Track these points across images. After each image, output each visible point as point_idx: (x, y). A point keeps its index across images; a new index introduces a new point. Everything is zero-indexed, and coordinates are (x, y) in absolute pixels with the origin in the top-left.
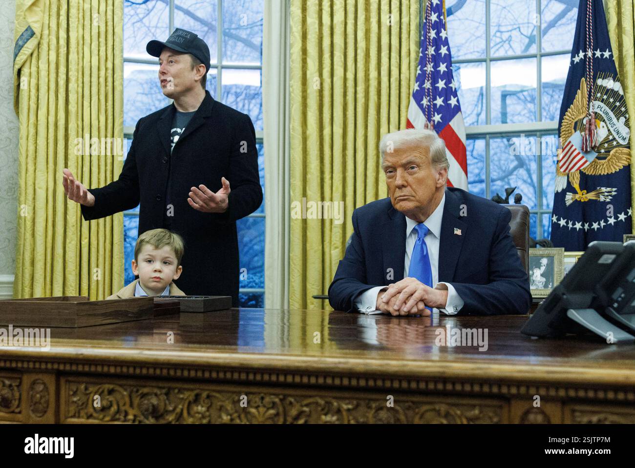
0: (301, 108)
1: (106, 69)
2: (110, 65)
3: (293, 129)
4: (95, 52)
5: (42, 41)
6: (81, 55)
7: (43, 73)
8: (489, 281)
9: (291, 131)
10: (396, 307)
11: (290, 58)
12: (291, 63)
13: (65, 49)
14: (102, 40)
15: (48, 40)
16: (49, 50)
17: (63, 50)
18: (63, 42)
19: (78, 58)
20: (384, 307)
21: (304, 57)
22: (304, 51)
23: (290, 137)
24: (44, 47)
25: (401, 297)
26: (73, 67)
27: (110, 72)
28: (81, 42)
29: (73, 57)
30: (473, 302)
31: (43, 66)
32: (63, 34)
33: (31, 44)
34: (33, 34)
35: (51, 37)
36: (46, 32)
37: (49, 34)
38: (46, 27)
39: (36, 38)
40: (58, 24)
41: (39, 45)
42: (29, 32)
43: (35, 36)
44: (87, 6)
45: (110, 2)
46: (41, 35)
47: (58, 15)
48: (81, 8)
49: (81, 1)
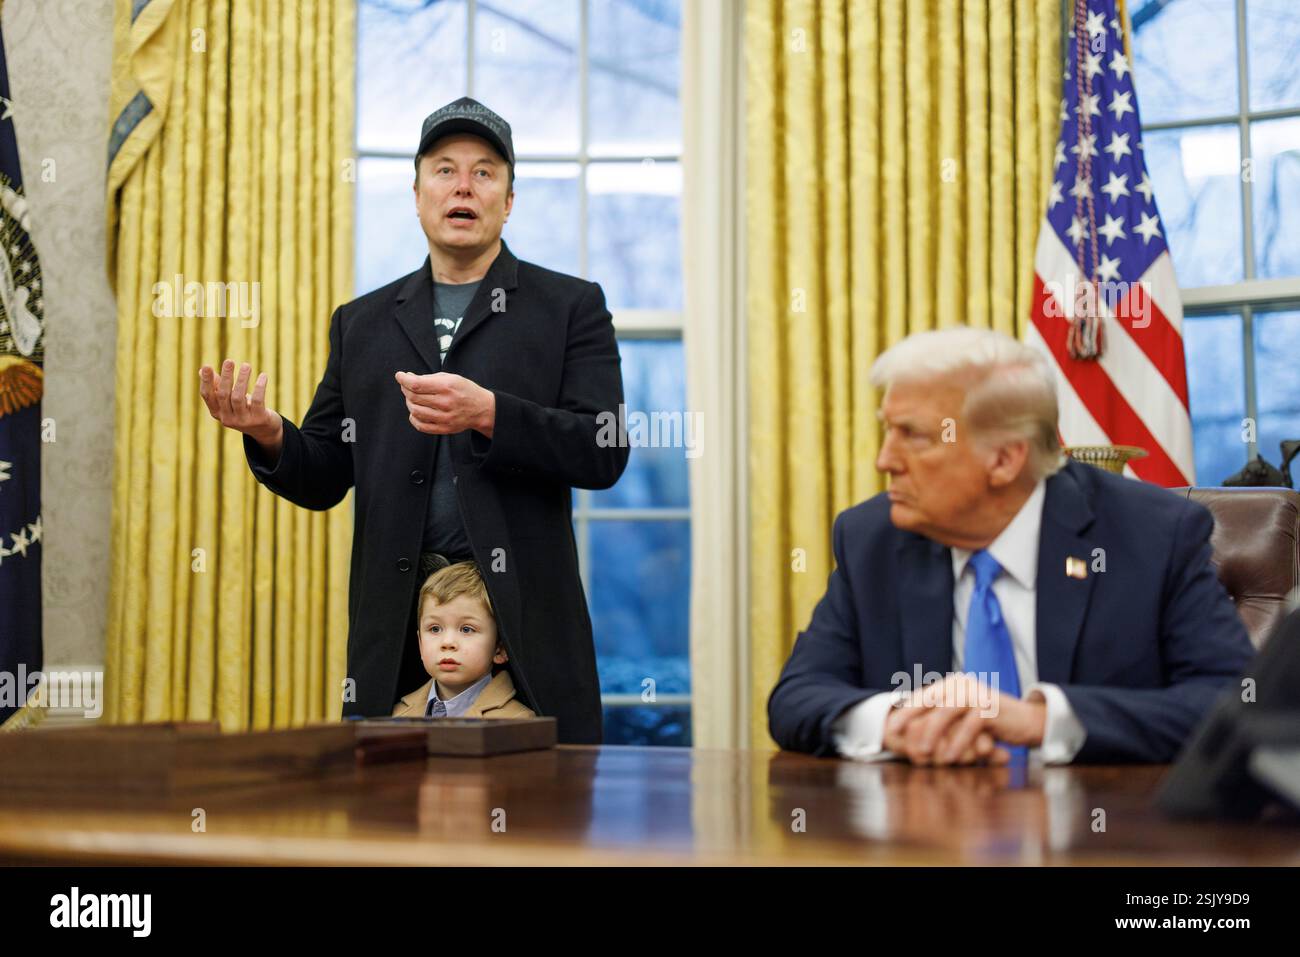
1: (315, 180)
2: (322, 171)
3: (755, 305)
4: (289, 142)
5: (169, 122)
6: (256, 151)
7: (172, 196)
8: (1166, 682)
9: (751, 311)
10: (925, 747)
11: (747, 136)
12: (750, 149)
13: (222, 138)
14: (306, 112)
15: (183, 120)
16: (185, 141)
17: (217, 142)
18: (216, 122)
19: (251, 159)
20: (896, 743)
21: (780, 131)
22: (780, 118)
23: (747, 327)
24: (175, 135)
25: (935, 721)
26: (238, 178)
27: (323, 187)
28: (257, 121)
29: (238, 155)
30: (1112, 733)
31: (172, 179)
32: (216, 105)
33: (145, 131)
34: (149, 108)
35: (189, 112)
36: (179, 102)
37: (186, 106)
38: (179, 90)
39: (158, 115)
40: (207, 83)
41: (163, 131)
42: (141, 104)
43: (153, 112)
44: (272, 37)
45: (324, 25)
46: (168, 109)
47: (207, 61)
48: (258, 42)
49: (259, 27)
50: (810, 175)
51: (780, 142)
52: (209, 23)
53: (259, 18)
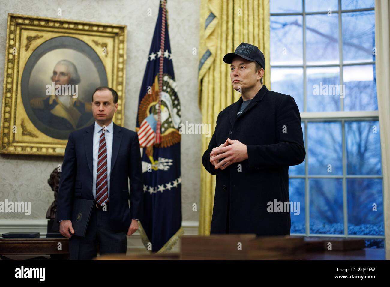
5: (216, 58)
7: (217, 80)
15: (220, 58)
16: (221, 64)
24: (218, 62)
31: (217, 75)
33: (209, 61)
34: (210, 54)
36: (219, 52)
38: (219, 48)
40: (227, 46)
42: (208, 54)
43: (212, 56)
44: (246, 32)
45: (261, 27)
46: (216, 54)
47: (227, 40)
48: (242, 33)
49: (242, 29)
52: (227, 28)
53: (242, 26)
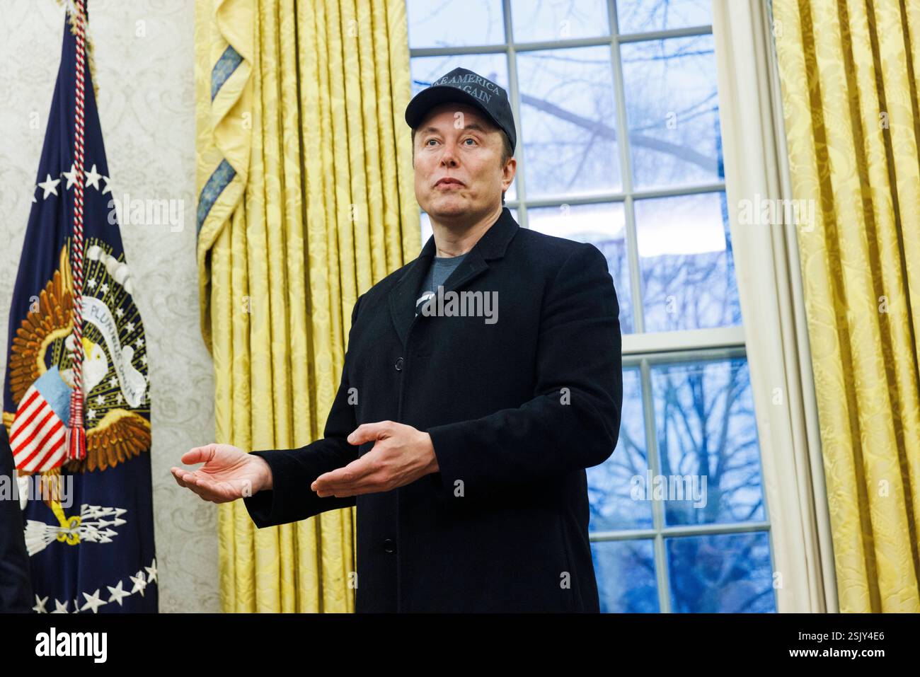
0: (827, 261)
1: (386, 229)
2: (392, 220)
3: (814, 313)
4: (360, 195)
5: (250, 187)
6: (331, 205)
7: (257, 253)
9: (809, 316)
11: (788, 153)
12: (792, 164)
13: (299, 196)
14: (373, 168)
15: (262, 184)
16: (266, 203)
17: (294, 201)
18: (293, 183)
19: (326, 213)
21: (822, 145)
22: (820, 134)
23: (807, 331)
24: (256, 198)
26: (316, 232)
27: (394, 233)
28: (330, 179)
29: (315, 211)
31: (256, 238)
32: (292, 168)
33: (230, 196)
34: (232, 174)
35: (267, 176)
36: (258, 167)
37: (264, 172)
38: (258, 156)
39: (240, 181)
40: (281, 148)
41: (245, 194)
42: (225, 173)
43: (236, 178)
44: (338, 103)
45: (384, 88)
46: (249, 175)
47: (281, 129)
48: (326, 108)
49: (325, 95)
50: (855, 183)
51: (822, 156)
52: (281, 95)
53: (324, 86)
